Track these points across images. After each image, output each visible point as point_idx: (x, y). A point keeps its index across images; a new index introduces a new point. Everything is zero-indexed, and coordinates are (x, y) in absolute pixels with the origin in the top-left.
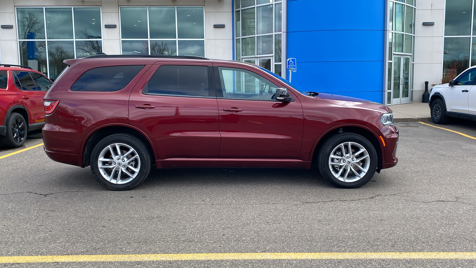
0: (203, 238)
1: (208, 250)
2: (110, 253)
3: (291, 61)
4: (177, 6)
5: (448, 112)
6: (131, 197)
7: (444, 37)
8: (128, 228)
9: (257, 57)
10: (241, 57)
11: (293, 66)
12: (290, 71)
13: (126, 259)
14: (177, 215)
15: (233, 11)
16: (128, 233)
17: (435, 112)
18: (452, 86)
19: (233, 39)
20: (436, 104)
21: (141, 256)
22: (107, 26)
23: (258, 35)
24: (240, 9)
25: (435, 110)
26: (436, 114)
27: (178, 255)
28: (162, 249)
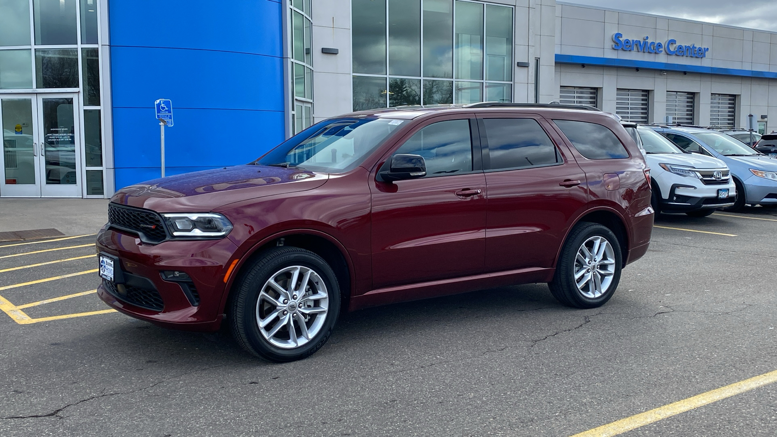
3: (162, 105)
7: (352, 74)
9: (37, 93)
11: (167, 115)
12: (162, 124)
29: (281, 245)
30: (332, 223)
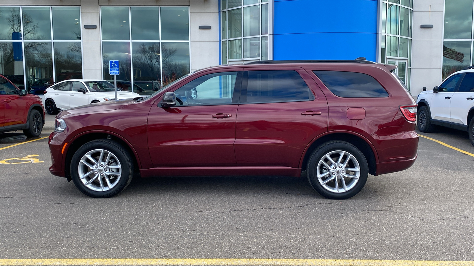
0: (108, 244)
1: (107, 255)
2: (7, 257)
4: (161, 6)
5: (433, 120)
6: (59, 204)
7: (443, 40)
8: (38, 234)
9: (244, 61)
10: (228, 60)
13: (19, 264)
14: (95, 222)
15: (219, 12)
16: (35, 238)
17: (421, 120)
18: (436, 93)
19: (220, 41)
20: (422, 112)
21: (36, 260)
22: (87, 27)
23: (244, 38)
24: (227, 10)
25: (421, 117)
26: (422, 122)
27: (73, 260)
28: (61, 254)
29: (109, 138)
30: (122, 130)
